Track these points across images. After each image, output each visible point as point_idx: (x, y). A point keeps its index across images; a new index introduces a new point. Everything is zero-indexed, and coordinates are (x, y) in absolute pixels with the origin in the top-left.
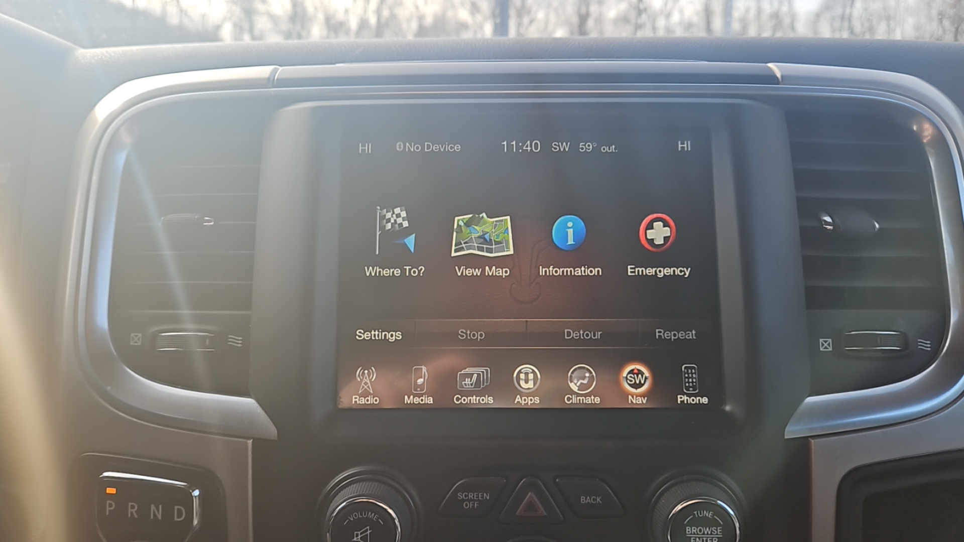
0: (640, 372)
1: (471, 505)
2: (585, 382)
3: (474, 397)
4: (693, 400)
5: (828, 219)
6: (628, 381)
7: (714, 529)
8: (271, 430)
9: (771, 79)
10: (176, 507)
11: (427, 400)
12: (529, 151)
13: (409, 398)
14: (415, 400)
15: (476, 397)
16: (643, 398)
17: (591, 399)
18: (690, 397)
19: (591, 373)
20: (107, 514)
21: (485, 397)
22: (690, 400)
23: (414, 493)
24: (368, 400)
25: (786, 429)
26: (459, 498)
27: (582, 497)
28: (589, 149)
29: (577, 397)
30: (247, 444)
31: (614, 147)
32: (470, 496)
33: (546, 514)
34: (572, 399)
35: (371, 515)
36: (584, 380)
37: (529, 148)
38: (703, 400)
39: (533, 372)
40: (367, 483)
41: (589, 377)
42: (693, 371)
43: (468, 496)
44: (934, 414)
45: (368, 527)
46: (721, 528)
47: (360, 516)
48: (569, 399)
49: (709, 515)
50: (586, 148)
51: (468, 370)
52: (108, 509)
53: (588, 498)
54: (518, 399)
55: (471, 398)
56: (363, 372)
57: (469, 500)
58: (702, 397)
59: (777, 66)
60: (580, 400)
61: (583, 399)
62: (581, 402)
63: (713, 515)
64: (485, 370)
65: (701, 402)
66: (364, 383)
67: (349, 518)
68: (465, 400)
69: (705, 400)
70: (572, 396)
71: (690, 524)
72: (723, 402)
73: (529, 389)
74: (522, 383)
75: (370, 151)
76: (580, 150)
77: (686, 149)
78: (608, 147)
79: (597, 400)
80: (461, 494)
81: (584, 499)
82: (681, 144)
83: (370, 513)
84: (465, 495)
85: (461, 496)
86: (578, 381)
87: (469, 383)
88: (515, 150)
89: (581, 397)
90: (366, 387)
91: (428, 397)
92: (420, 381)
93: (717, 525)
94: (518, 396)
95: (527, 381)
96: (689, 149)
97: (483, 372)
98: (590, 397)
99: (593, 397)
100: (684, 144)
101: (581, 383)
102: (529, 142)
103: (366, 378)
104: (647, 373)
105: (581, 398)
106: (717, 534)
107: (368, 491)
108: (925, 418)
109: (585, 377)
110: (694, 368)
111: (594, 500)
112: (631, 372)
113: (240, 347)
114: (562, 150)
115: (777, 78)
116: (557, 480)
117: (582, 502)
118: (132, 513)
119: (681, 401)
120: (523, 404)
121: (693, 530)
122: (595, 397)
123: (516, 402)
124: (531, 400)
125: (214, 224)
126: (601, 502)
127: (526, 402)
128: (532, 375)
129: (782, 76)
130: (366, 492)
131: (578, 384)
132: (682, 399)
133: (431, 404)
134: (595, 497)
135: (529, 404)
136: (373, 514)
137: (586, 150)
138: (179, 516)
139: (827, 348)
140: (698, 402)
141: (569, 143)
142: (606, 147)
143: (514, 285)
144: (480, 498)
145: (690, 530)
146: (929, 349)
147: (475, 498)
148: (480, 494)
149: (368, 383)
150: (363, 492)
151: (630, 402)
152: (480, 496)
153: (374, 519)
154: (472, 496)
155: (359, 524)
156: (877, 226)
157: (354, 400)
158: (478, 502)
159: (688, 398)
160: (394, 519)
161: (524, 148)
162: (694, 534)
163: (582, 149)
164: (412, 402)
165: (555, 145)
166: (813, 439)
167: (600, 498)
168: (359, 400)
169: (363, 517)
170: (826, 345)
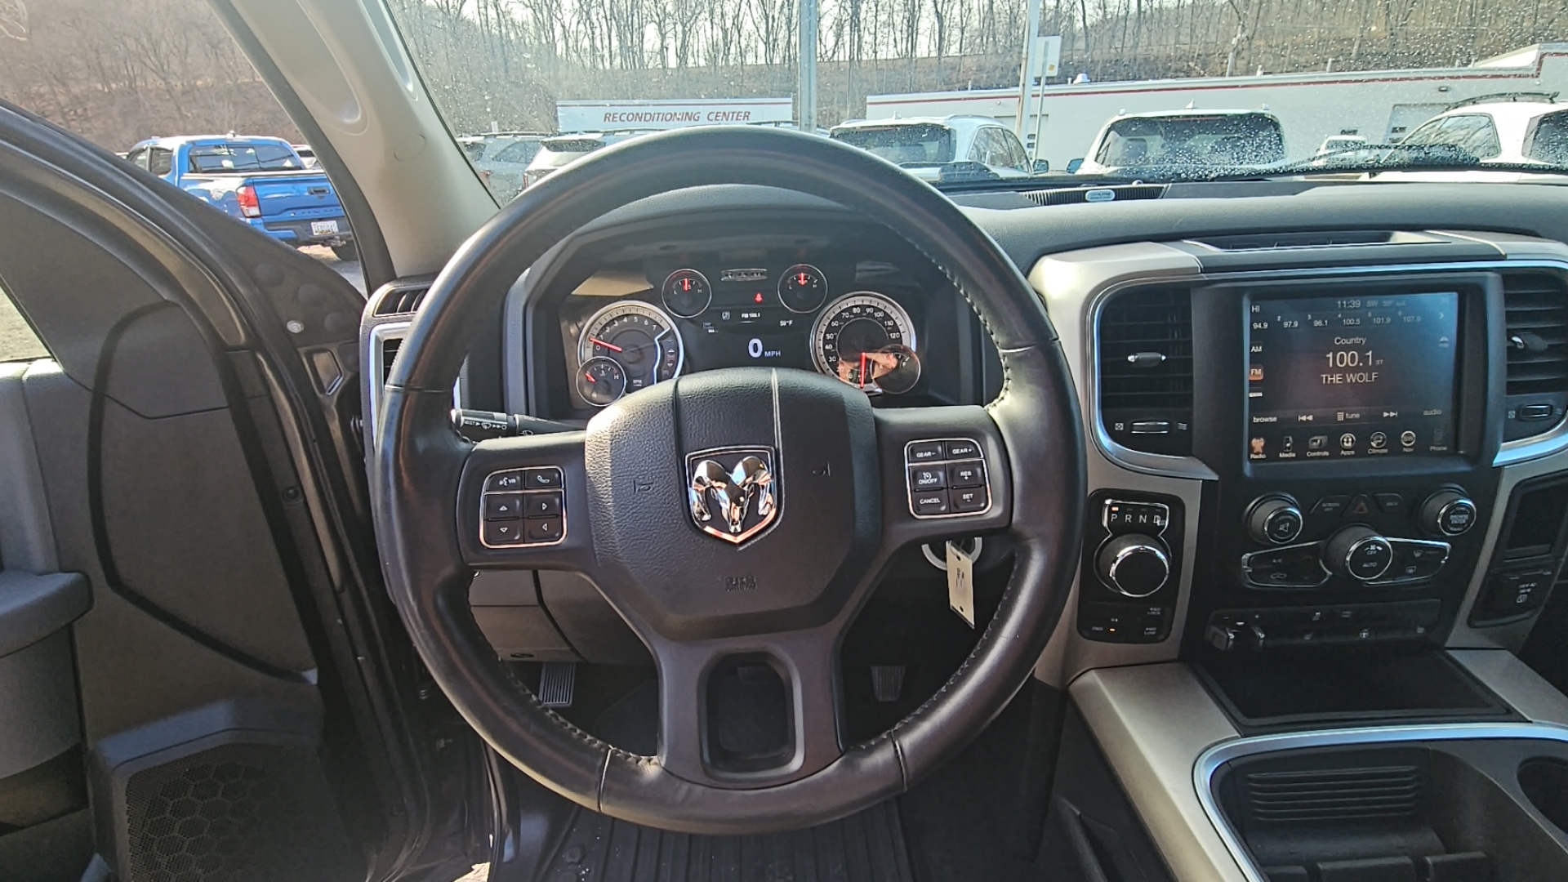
0: (1411, 435)
1: (1328, 510)
2: (1380, 441)
6: (1404, 440)
7: (1465, 516)
10: (1155, 516)
12: (1353, 307)
14: (1284, 455)
15: (1319, 452)
16: (1411, 449)
18: (1438, 447)
19: (1382, 436)
20: (1112, 520)
21: (1325, 452)
24: (1259, 456)
25: (1493, 461)
26: (1322, 506)
28: (1389, 305)
29: (1374, 449)
30: (1198, 482)
31: (1404, 303)
32: (1329, 505)
33: (1368, 512)
35: (1290, 517)
39: (1351, 437)
40: (1276, 501)
41: (1382, 439)
43: (1327, 505)
45: (1288, 523)
47: (1284, 518)
48: (1371, 451)
49: (1463, 509)
51: (1315, 438)
52: (1112, 518)
53: (1390, 503)
56: (1257, 441)
57: (1328, 507)
64: (1325, 437)
66: (1257, 447)
67: (1278, 519)
68: (1313, 454)
69: (1445, 448)
71: (1453, 514)
72: (1457, 449)
73: (1348, 446)
74: (1345, 444)
75: (1259, 311)
76: (1384, 305)
78: (1400, 303)
79: (1385, 451)
85: (1324, 505)
86: (1376, 441)
87: (1316, 445)
88: (1345, 307)
89: (1378, 449)
91: (1292, 453)
92: (1288, 445)
93: (1466, 513)
94: (1343, 451)
95: (1348, 442)
97: (1322, 438)
103: (1258, 444)
104: (1414, 435)
109: (1380, 439)
110: (1441, 431)
112: (1406, 435)
114: (1373, 305)
115: (1502, 256)
116: (1375, 495)
118: (1128, 519)
119: (1433, 449)
120: (1344, 455)
123: (1341, 454)
124: (1350, 452)
125: (1165, 358)
127: (1347, 454)
128: (1351, 439)
129: (1506, 254)
134: (1393, 503)
135: (1349, 455)
137: (1387, 305)
138: (1157, 521)
139: (1513, 416)
140: (1442, 449)
141: (1377, 302)
144: (1334, 506)
146: (1561, 414)
147: (1331, 506)
149: (1259, 447)
151: (1404, 451)
153: (1291, 519)
156: (1547, 343)
157: (1250, 456)
158: (1332, 508)
160: (1300, 518)
161: (1351, 305)
165: (1369, 303)
166: (1505, 466)
167: (1397, 503)
168: (1254, 456)
169: (1286, 518)
170: (1512, 414)
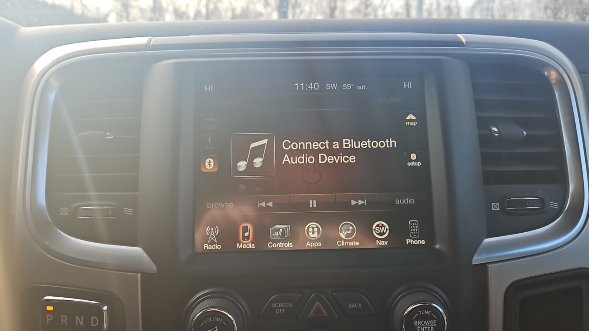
0: (383, 226)
1: (280, 311)
2: (350, 232)
3: (281, 244)
4: (416, 242)
5: (495, 129)
6: (376, 231)
7: (432, 321)
8: (152, 267)
9: (459, 44)
10: (93, 318)
11: (251, 246)
12: (312, 89)
13: (240, 245)
14: (243, 246)
15: (282, 243)
16: (385, 242)
17: (353, 243)
18: (414, 241)
19: (353, 226)
20: (48, 323)
21: (288, 243)
22: (414, 242)
23: (244, 305)
24: (214, 247)
25: (473, 259)
26: (273, 307)
27: (349, 304)
28: (349, 88)
29: (344, 242)
30: (137, 276)
31: (364, 86)
32: (280, 305)
33: (327, 315)
34: (342, 243)
35: (218, 319)
36: (348, 231)
37: (312, 88)
38: (422, 242)
39: (317, 227)
40: (215, 299)
41: (352, 229)
42: (416, 224)
43: (279, 305)
44: (561, 247)
45: (216, 327)
46: (435, 321)
47: (211, 320)
48: (340, 243)
49: (428, 313)
50: (347, 87)
51: (277, 227)
52: (48, 320)
53: (353, 304)
54: (308, 244)
55: (279, 244)
56: (211, 229)
57: (279, 308)
58: (421, 240)
59: (462, 36)
60: (346, 243)
61: (348, 243)
62: (347, 245)
63: (431, 313)
64: (287, 226)
65: (421, 243)
66: (211, 236)
67: (204, 321)
68: (274, 246)
69: (423, 242)
70: (341, 241)
71: (417, 319)
72: (434, 243)
73: (315, 237)
74: (311, 234)
75: (212, 91)
76: (344, 88)
77: (409, 87)
78: (361, 87)
79: (357, 243)
80: (274, 304)
81: (351, 305)
82: (406, 84)
83: (217, 318)
84: (277, 305)
85: (274, 305)
86: (345, 232)
87: (278, 234)
88: (303, 89)
89: (347, 241)
90: (212, 239)
91: (252, 244)
92: (247, 234)
93: (433, 319)
94: (308, 242)
95: (313, 233)
96: (411, 87)
97: (286, 228)
98: (353, 241)
99: (354, 242)
100: (407, 84)
101: (347, 233)
102: (312, 84)
103: (212, 233)
104: (387, 227)
105: (347, 243)
106: (433, 325)
107: (215, 304)
108: (556, 250)
109: (350, 229)
110: (416, 222)
111: (357, 305)
112: (378, 226)
113: (132, 215)
114: (332, 88)
115: (463, 43)
116: (334, 294)
117: (349, 307)
118: (64, 322)
119: (409, 243)
120: (311, 247)
121: (419, 323)
122: (356, 241)
123: (307, 246)
124: (316, 244)
125: (113, 137)
126: (361, 307)
127: (313, 246)
128: (317, 229)
129: (466, 42)
130: (214, 304)
131: (345, 234)
132: (409, 242)
133: (254, 248)
134: (357, 304)
135: (315, 247)
136: (219, 319)
137: (347, 89)
138: (95, 323)
139: (497, 209)
140: (419, 243)
141: (336, 84)
142: (360, 86)
143: (304, 173)
144: (286, 307)
145: (417, 323)
146: (557, 208)
147: (283, 307)
148: (286, 304)
149: (213, 236)
150: (212, 305)
151: (377, 244)
152: (286, 305)
153: (220, 321)
154: (281, 306)
155: (211, 325)
156: (525, 133)
157: (205, 247)
158: (285, 309)
159: (413, 241)
160: (232, 321)
161: (309, 88)
162: (419, 325)
163: (345, 88)
164: (242, 248)
165: (328, 85)
166: (489, 264)
167: (361, 304)
168: (208, 247)
169: (213, 321)
170: (496, 206)
